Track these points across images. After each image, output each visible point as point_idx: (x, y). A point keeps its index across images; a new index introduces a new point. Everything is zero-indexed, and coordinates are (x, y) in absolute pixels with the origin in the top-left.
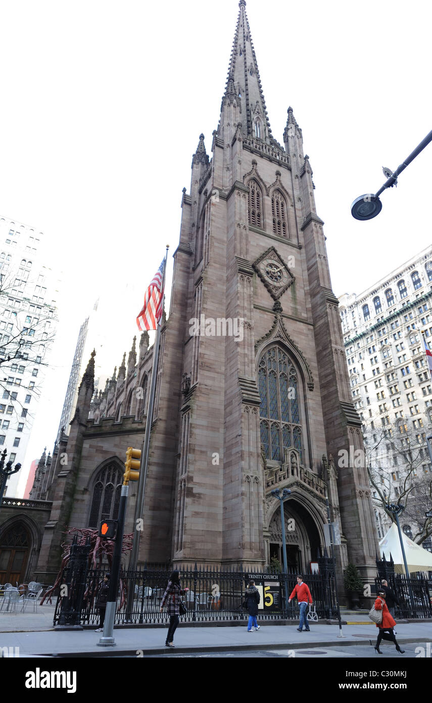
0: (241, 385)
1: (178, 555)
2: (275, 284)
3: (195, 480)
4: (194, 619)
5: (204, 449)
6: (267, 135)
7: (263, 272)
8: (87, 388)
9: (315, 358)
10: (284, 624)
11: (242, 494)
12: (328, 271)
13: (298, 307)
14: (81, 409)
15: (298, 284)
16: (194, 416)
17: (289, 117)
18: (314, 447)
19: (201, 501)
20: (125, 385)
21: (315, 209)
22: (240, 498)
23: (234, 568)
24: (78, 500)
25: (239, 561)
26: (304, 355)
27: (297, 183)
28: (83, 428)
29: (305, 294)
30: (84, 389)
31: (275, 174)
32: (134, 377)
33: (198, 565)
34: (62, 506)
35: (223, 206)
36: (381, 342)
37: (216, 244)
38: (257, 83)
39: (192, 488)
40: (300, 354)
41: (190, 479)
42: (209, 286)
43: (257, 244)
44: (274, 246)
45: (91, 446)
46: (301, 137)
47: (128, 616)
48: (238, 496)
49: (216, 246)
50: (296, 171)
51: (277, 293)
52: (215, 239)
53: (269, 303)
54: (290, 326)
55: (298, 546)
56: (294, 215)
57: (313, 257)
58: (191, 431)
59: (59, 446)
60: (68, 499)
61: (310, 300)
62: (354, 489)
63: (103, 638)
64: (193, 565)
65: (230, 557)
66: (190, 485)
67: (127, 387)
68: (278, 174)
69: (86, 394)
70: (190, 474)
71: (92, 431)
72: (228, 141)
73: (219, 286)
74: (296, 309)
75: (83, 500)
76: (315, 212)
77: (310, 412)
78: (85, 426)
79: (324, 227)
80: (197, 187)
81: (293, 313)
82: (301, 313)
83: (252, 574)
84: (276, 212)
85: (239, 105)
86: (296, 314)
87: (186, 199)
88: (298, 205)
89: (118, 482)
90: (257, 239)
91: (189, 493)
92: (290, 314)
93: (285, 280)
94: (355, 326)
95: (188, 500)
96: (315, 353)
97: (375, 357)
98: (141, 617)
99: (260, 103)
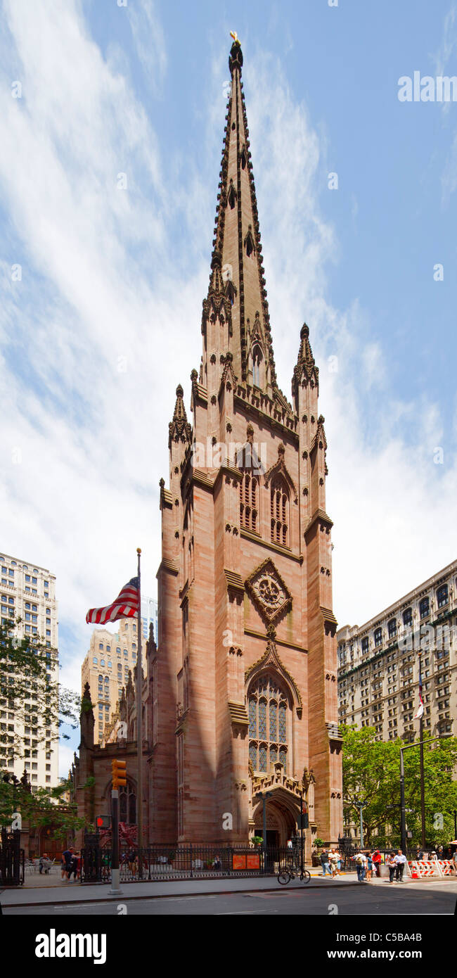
0: (231, 709)
1: (181, 838)
2: (269, 605)
3: (191, 788)
4: (191, 876)
5: (197, 765)
6: (269, 382)
7: (257, 592)
8: (88, 718)
9: (306, 685)
10: (262, 877)
11: (231, 797)
12: (331, 588)
13: (294, 632)
14: (85, 736)
15: (295, 606)
16: (187, 738)
17: (302, 346)
18: (297, 761)
19: (197, 802)
20: (127, 717)
21: (324, 503)
22: (230, 800)
23: (225, 845)
24: (98, 805)
25: (229, 841)
26: (295, 681)
27: (305, 465)
28: (92, 753)
29: (303, 617)
30: (85, 719)
31: (277, 450)
32: (133, 709)
33: (193, 844)
34: (85, 810)
35: (209, 500)
36: (375, 675)
37: (201, 555)
38: (257, 274)
39: (189, 794)
40: (291, 680)
41: (187, 787)
42: (195, 607)
43: (251, 555)
44: (271, 558)
45: (101, 766)
46: (317, 384)
47: (141, 876)
48: (228, 798)
49: (201, 557)
50: (305, 446)
51: (272, 616)
52: (200, 547)
53: (261, 628)
54: (283, 652)
55: (277, 831)
56: (298, 515)
57: (315, 570)
58: (185, 751)
59: (75, 767)
60: (89, 804)
61: (306, 624)
62: (329, 791)
63: (112, 890)
64: (189, 844)
65: (222, 838)
66: (187, 792)
67: (129, 719)
68: (281, 451)
69: (87, 722)
70: (187, 784)
71: (100, 754)
72: (214, 391)
73: (207, 607)
74: (291, 634)
75: (102, 805)
76: (324, 508)
77: (296, 733)
78: (93, 751)
79: (333, 530)
80: (178, 477)
81: (287, 639)
82: (296, 638)
83: (237, 848)
84: (275, 511)
85: (229, 319)
86: (291, 640)
87: (166, 497)
88: (304, 500)
89: (130, 792)
90: (251, 548)
91: (187, 797)
92: (285, 639)
93: (281, 600)
94: (352, 659)
95: (186, 802)
96: (307, 679)
97: (366, 690)
98: (150, 876)
99: (261, 318)
